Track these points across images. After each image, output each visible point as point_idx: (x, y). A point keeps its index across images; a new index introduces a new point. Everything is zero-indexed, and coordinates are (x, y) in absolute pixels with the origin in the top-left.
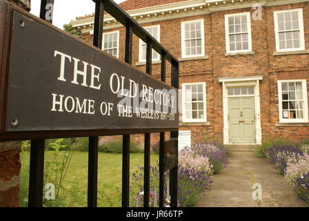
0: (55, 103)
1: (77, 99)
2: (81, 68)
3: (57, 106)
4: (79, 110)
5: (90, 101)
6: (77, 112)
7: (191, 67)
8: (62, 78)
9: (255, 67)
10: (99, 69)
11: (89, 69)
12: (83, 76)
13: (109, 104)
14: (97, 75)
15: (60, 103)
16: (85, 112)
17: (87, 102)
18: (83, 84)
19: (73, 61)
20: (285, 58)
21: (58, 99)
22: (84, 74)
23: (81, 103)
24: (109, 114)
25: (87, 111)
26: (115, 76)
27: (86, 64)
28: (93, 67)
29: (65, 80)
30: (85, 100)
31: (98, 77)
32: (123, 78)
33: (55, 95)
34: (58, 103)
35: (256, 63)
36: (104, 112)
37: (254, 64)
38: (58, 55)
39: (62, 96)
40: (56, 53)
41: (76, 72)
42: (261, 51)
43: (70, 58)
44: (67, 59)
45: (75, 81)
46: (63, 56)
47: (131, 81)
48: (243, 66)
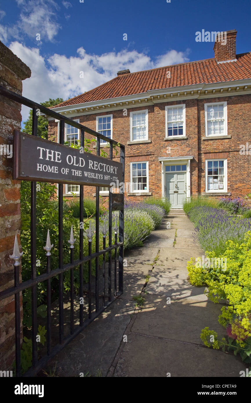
0: (38, 167)
1: (49, 166)
2: (50, 153)
3: (40, 169)
4: (50, 171)
5: (55, 167)
6: (49, 171)
7: (138, 149)
8: (41, 158)
9: (188, 149)
10: (60, 153)
11: (54, 154)
12: (51, 157)
13: (67, 169)
14: (59, 156)
15: (41, 167)
16: (53, 172)
17: (54, 168)
18: (51, 160)
19: (46, 151)
20: (211, 142)
21: (40, 166)
22: (52, 156)
23: (51, 168)
24: (66, 174)
25: (54, 171)
26: (69, 157)
27: (53, 152)
28: (57, 153)
29: (43, 158)
30: (53, 167)
31: (59, 157)
32: (75, 157)
33: (38, 164)
34: (40, 167)
35: (188, 146)
36: (63, 172)
37: (187, 146)
38: (39, 149)
39: (41, 165)
40: (38, 148)
41: (48, 155)
42: (193, 136)
43: (44, 149)
44: (43, 150)
45: (47, 159)
46: (41, 149)
47: (80, 159)
48: (178, 148)
